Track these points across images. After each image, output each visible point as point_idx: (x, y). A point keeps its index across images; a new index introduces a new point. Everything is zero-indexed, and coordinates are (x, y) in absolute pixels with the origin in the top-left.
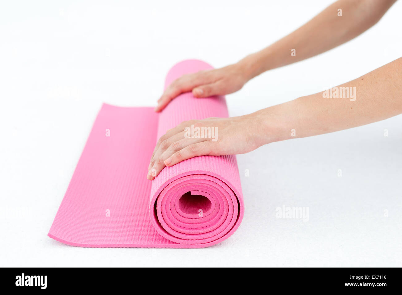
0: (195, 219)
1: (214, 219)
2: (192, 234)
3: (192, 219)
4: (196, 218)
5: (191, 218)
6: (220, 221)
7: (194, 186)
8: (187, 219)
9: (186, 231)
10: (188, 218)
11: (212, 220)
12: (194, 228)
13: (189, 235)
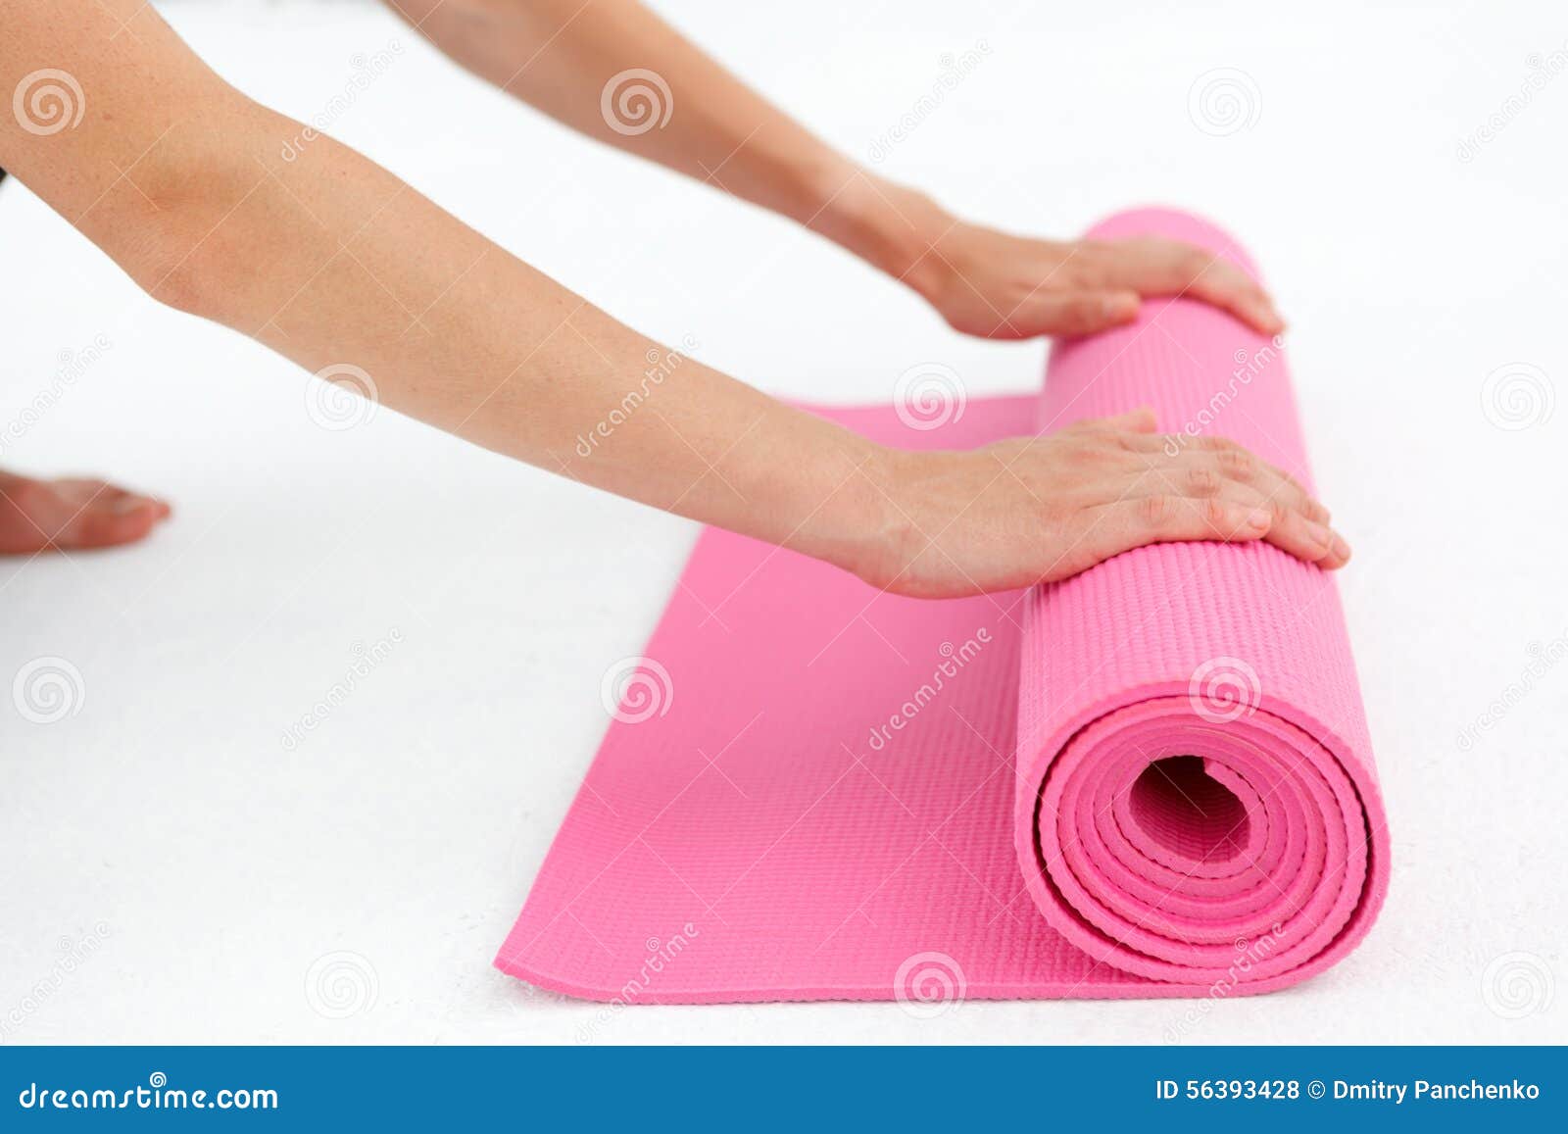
0: (1150, 863)
1: (1220, 905)
2: (1110, 910)
3: (1139, 856)
4: (1154, 861)
5: (1139, 851)
6: (1239, 927)
7: (1245, 753)
8: (1127, 844)
9: (1101, 884)
10: (1129, 841)
11: (1209, 902)
12: (1128, 890)
13: (1097, 905)
